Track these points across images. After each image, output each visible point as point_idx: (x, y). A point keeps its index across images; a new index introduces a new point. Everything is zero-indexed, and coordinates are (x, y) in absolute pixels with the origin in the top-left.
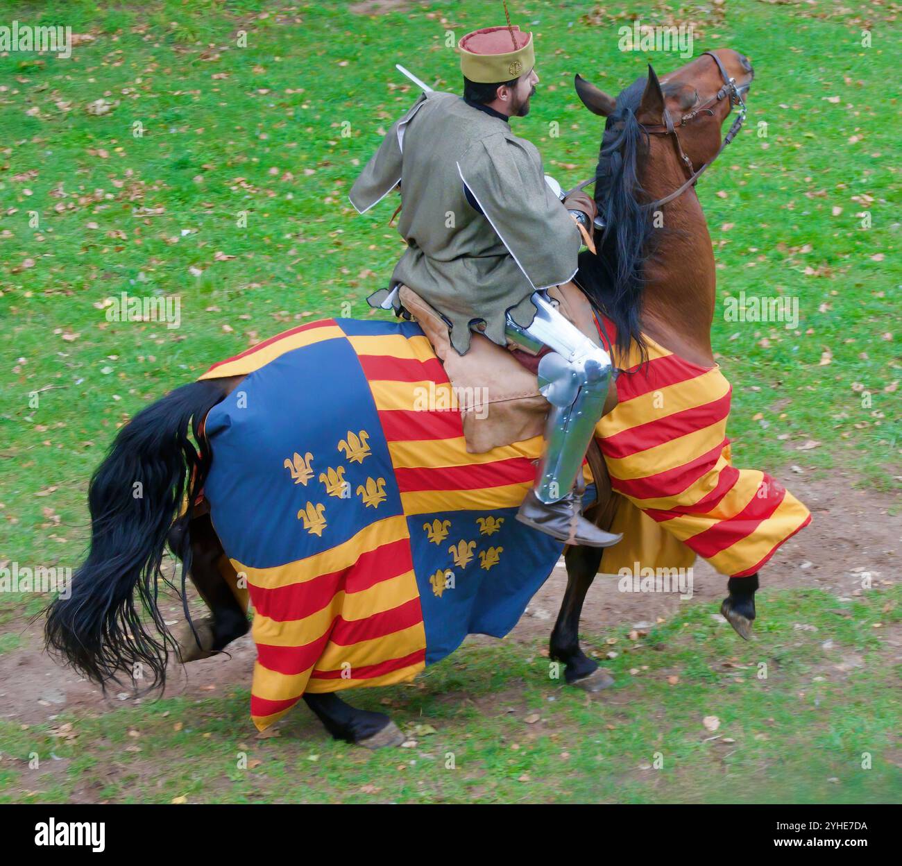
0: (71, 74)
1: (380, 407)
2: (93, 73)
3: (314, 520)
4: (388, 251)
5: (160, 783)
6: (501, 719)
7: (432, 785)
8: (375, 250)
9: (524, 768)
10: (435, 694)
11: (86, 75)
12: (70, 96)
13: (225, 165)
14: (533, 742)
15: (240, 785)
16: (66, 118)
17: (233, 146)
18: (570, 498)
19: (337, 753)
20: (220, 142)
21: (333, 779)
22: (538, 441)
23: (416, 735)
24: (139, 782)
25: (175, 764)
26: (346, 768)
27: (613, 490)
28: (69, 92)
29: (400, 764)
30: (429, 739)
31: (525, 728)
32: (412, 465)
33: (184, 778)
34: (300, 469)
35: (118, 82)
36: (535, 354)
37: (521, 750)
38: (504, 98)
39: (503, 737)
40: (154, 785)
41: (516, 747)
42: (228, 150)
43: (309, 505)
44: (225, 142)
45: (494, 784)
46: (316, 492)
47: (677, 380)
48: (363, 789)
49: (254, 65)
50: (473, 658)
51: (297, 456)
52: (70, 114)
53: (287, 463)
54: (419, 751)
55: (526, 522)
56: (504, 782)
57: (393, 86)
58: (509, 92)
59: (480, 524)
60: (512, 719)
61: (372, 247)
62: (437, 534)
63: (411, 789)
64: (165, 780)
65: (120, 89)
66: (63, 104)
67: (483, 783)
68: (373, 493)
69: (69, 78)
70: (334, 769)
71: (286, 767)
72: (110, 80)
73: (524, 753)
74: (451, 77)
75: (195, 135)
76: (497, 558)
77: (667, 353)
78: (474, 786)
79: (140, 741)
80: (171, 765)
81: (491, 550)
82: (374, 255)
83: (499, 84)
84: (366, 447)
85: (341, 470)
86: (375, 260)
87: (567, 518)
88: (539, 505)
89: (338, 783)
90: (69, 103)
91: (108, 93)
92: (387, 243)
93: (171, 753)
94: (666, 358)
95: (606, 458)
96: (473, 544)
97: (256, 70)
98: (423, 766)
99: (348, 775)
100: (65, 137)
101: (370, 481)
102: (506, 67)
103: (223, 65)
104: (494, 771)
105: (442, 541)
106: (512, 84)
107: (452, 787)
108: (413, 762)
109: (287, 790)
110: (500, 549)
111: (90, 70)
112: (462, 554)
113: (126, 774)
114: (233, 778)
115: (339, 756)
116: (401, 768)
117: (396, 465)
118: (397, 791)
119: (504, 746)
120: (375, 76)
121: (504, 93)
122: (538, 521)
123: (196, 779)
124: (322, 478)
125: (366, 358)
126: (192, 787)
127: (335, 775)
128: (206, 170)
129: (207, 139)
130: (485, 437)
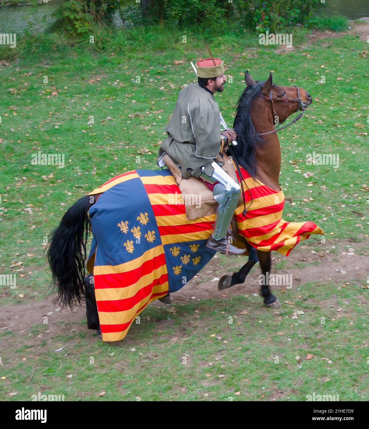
0: (175, 75)
1: (152, 204)
2: (183, 75)
3: (130, 247)
4: (288, 139)
5: (206, 329)
6: (328, 309)
7: (303, 333)
8: (283, 139)
9: (337, 328)
10: (305, 300)
11: (181, 75)
12: (175, 83)
13: (230, 108)
14: (340, 318)
15: (235, 331)
16: (174, 91)
17: (232, 101)
18: (226, 238)
19: (269, 320)
20: (228, 99)
21: (268, 329)
22: (214, 215)
23: (297, 315)
24: (198, 329)
25: (212, 322)
26: (272, 326)
27: (239, 235)
28: (174, 82)
29: (292, 324)
30: (303, 316)
31: (337, 313)
32: (165, 225)
33: (215, 327)
34: (124, 227)
35: (192, 78)
36: (213, 184)
37: (335, 321)
38: (211, 85)
39: (329, 316)
40: (204, 330)
41: (334, 320)
42: (231, 102)
43: (128, 241)
44: (230, 100)
45: (326, 333)
46: (130, 236)
47: (266, 195)
48: (279, 333)
49: (240, 72)
50: (318, 287)
51: (122, 222)
52: (175, 89)
53: (119, 225)
54: (299, 320)
55: (209, 247)
56: (329, 332)
57: (290, 79)
58: (213, 82)
59: (190, 247)
60: (332, 309)
61: (282, 138)
62: (175, 252)
63: (295, 334)
64: (208, 328)
65: (193, 80)
66: (172, 86)
67: (321, 332)
68: (151, 237)
69: (174, 76)
70: (268, 326)
71: (251, 325)
72: (189, 77)
73: (336, 322)
74: (311, 76)
75: (219, 97)
76: (199, 260)
77: (263, 184)
78: (318, 334)
79: (199, 314)
80: (210, 323)
81: (197, 258)
82: (283, 141)
83: (208, 79)
84: (147, 219)
85: (139, 228)
86: (283, 142)
87: (225, 245)
88: (214, 241)
89: (269, 331)
90: (175, 85)
91: (188, 82)
92: (288, 136)
93: (210, 319)
94: (262, 186)
95: (237, 222)
96: (189, 256)
97: (241, 73)
98: (300, 325)
99: (273, 328)
100: (173, 98)
101: (149, 232)
102: (211, 72)
103: (229, 72)
104: (326, 328)
105: (177, 256)
106: (214, 79)
107: (311, 334)
108: (296, 324)
109: (251, 333)
110: (200, 257)
111: (182, 73)
112: (186, 260)
113: (194, 325)
114: (232, 328)
115: (270, 321)
116: (292, 326)
117: (159, 225)
118: (291, 335)
119: (329, 319)
120: (284, 76)
121: (211, 82)
122: (214, 247)
123: (219, 328)
124: (132, 231)
125: (147, 186)
126: (217, 331)
127: (268, 328)
128: (223, 109)
129: (223, 98)
130: (194, 214)
